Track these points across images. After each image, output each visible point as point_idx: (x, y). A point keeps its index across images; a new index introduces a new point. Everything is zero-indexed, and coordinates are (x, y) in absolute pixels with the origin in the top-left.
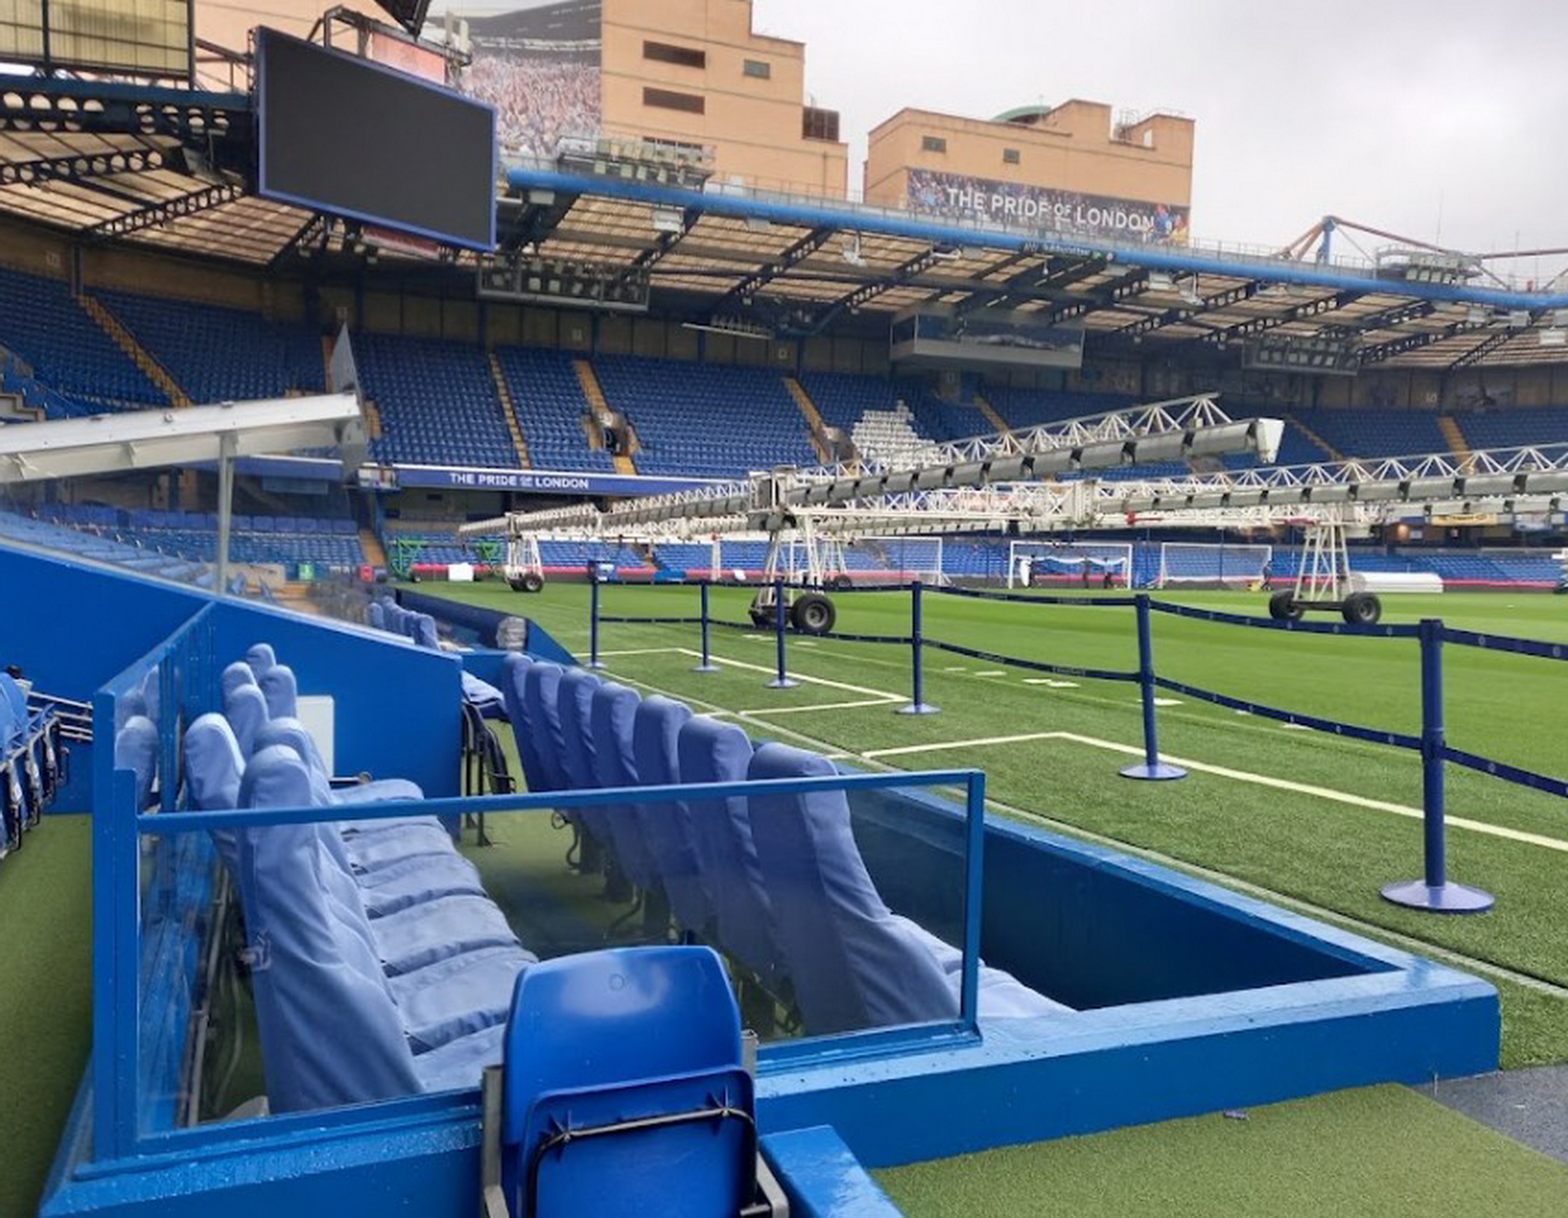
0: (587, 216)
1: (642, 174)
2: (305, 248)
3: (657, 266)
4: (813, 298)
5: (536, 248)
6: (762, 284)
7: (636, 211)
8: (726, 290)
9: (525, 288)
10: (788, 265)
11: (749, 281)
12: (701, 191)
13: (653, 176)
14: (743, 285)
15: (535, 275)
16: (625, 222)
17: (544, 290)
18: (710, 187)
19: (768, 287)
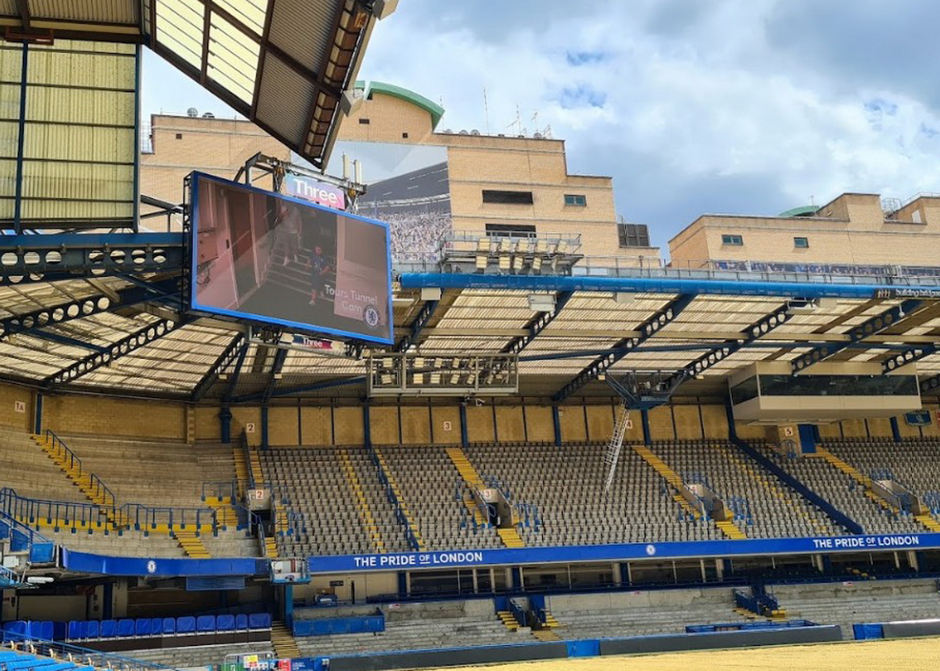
0: (465, 312)
1: (518, 264)
2: (222, 372)
3: (522, 354)
4: (659, 370)
5: (418, 348)
6: (616, 360)
7: (509, 301)
8: (578, 371)
9: (410, 383)
10: (642, 340)
11: (602, 360)
12: (570, 275)
13: (527, 266)
14: (595, 364)
15: (419, 371)
16: (499, 313)
17: (427, 383)
18: (577, 271)
19: (620, 363)
